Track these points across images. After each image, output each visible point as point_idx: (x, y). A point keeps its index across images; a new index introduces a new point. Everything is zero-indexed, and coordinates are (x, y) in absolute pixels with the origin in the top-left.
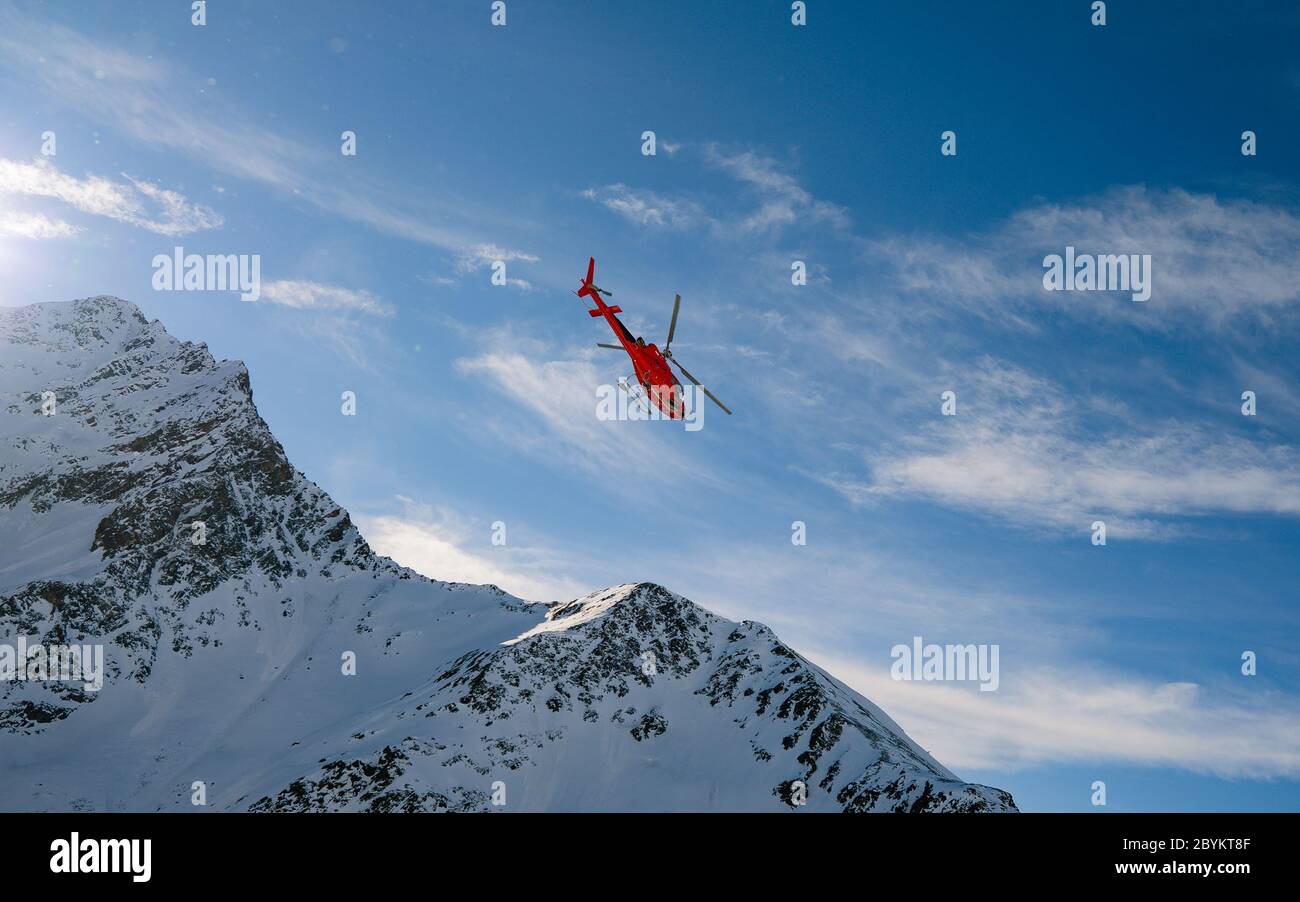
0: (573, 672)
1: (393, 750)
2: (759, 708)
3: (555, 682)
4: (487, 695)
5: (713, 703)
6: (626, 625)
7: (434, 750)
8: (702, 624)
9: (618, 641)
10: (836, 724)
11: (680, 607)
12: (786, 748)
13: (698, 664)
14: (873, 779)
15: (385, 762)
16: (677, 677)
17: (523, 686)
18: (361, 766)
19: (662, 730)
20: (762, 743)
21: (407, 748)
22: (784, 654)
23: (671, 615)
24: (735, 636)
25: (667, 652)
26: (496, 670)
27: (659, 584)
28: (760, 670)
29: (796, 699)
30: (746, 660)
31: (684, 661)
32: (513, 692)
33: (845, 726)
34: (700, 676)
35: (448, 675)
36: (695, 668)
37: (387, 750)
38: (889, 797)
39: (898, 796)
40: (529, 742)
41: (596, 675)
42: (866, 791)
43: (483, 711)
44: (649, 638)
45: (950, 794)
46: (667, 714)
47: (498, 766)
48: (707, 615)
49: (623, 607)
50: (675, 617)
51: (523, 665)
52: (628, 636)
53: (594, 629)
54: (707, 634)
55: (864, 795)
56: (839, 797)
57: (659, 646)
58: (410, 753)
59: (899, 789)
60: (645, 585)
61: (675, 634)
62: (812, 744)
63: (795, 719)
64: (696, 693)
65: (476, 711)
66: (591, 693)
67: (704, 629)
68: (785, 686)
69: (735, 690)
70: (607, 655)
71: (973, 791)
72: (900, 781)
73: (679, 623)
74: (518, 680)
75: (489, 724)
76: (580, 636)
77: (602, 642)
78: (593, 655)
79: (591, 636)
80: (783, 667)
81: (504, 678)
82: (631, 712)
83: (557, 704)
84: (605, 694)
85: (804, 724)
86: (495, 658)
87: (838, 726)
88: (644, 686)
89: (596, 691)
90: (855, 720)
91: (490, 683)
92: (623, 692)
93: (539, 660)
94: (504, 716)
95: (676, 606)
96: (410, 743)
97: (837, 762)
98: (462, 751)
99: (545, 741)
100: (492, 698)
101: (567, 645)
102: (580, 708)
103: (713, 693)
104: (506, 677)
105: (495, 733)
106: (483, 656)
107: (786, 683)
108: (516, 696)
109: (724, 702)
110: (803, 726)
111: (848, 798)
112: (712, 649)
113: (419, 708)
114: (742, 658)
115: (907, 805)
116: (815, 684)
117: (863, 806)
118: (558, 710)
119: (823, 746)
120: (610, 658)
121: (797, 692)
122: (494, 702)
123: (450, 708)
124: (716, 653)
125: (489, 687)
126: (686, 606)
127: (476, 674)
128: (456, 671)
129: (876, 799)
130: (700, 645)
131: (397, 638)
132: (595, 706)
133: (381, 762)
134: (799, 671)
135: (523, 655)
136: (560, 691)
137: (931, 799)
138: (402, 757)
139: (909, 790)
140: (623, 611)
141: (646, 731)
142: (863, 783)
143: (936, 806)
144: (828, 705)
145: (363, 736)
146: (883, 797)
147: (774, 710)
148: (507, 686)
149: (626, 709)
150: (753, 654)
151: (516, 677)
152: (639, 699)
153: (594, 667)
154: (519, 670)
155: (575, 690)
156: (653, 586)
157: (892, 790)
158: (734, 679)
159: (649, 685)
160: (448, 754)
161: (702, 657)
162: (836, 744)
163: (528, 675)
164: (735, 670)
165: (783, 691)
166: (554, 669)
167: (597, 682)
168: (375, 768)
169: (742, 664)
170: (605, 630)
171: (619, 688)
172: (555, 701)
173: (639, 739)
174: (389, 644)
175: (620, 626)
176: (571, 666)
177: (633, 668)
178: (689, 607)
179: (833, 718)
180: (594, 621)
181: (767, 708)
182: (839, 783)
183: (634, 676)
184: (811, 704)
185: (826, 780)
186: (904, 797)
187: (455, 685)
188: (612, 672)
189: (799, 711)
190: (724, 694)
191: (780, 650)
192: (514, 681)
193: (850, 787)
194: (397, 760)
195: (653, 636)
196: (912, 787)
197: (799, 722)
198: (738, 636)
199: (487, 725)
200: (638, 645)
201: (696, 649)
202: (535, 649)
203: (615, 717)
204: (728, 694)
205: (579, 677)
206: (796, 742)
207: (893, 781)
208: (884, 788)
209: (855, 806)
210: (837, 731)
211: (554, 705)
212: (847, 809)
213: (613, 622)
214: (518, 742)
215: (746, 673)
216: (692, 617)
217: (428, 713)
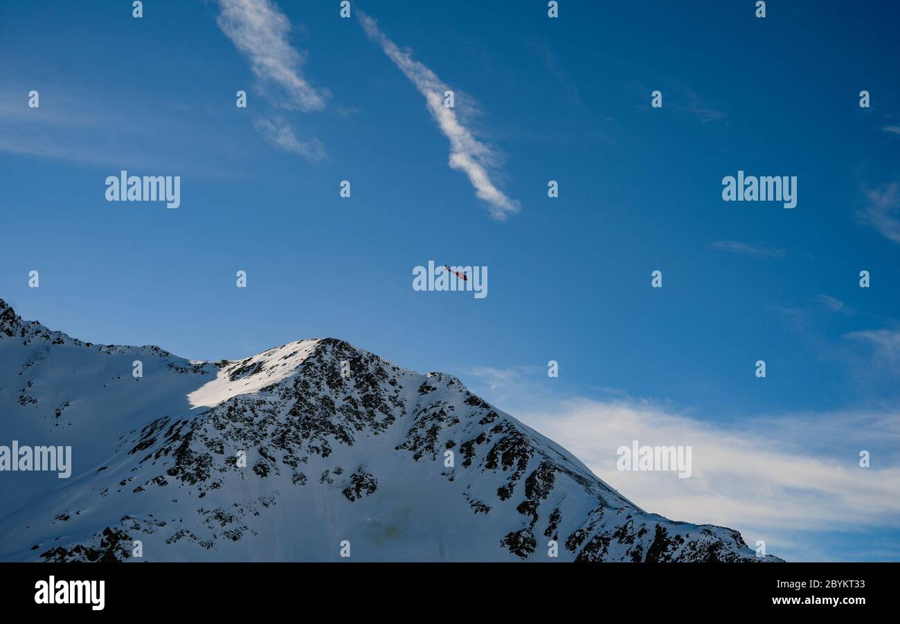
0: (273, 435)
1: (114, 532)
2: (465, 460)
3: (258, 446)
4: (194, 465)
5: (416, 457)
6: (317, 384)
7: (155, 527)
8: (391, 377)
9: (312, 400)
10: (547, 471)
11: (366, 361)
12: (503, 499)
13: (394, 419)
14: (598, 524)
15: (107, 544)
16: (376, 433)
17: (228, 453)
18: (83, 552)
19: (373, 488)
20: (479, 494)
21: (128, 529)
22: (477, 404)
23: (360, 370)
24: (425, 388)
25: (361, 409)
26: (199, 439)
27: (342, 339)
28: (457, 421)
29: (502, 450)
30: (442, 412)
31: (380, 417)
32: (219, 460)
33: (556, 473)
34: (397, 431)
35: (142, 446)
36: (391, 424)
37: (107, 531)
38: (620, 542)
39: (630, 540)
40: (246, 511)
41: (297, 437)
42: (596, 537)
43: (193, 482)
44: (342, 396)
45: (687, 536)
46: (375, 471)
47: (220, 538)
48: (394, 369)
49: (312, 364)
50: (363, 372)
51: (224, 431)
52: (321, 394)
53: (287, 389)
54: (397, 388)
55: (595, 541)
56: (568, 544)
57: (353, 402)
58: (132, 533)
59: (629, 533)
60: (328, 341)
61: (367, 390)
62: (528, 493)
63: (505, 469)
64: (397, 448)
65: (187, 483)
66: (295, 455)
67: (393, 383)
68: (487, 437)
69: (435, 443)
70: (304, 415)
71: (709, 532)
72: (629, 526)
73: (369, 378)
74: (222, 447)
75: (202, 495)
76: (274, 398)
77: (298, 403)
78: (290, 416)
79: (284, 396)
80: (481, 418)
81: (208, 446)
82: (339, 472)
83: (264, 469)
84: (308, 455)
85: (516, 474)
86: (194, 426)
87: (549, 474)
88: (345, 444)
89: (300, 453)
90: (563, 466)
91: (196, 453)
92: (326, 452)
93: (239, 425)
94: (216, 485)
95: (362, 361)
96: (130, 523)
97: (557, 510)
98: (183, 526)
99: (260, 508)
100: (201, 468)
101: (263, 407)
102: (286, 470)
103: (414, 448)
104: (210, 444)
105: (210, 503)
106: (180, 425)
107: (487, 433)
108: (223, 465)
109: (427, 456)
110: (515, 476)
111: (577, 545)
112: (404, 403)
113: (123, 483)
114: (437, 410)
115: (641, 549)
116: (518, 433)
117: (596, 552)
118: (266, 475)
119: (540, 495)
120: (307, 418)
121: (500, 442)
122: (204, 472)
123: (158, 482)
124: (409, 407)
125: (195, 456)
126: (372, 360)
127: (178, 444)
128: (152, 441)
129: (607, 544)
130: (392, 399)
131: (66, 408)
132: (301, 467)
133: (103, 544)
134: (497, 421)
135: (222, 421)
136: (265, 455)
137: (669, 542)
138: (126, 538)
139: (640, 534)
140: (313, 369)
141: (358, 490)
142: (590, 529)
143: (674, 549)
144: (535, 453)
145: (68, 517)
146: (614, 542)
147: (481, 462)
148: (212, 454)
149: (332, 470)
150: (447, 406)
151: (220, 444)
152: (344, 457)
153: (293, 429)
154: (221, 437)
155: (279, 454)
156: (336, 341)
157: (621, 534)
158: (434, 432)
159: (350, 444)
160: (169, 530)
161: (396, 411)
162: (551, 492)
163: (230, 441)
164: (432, 423)
165: (485, 442)
166: (255, 433)
167: (299, 443)
168: (99, 552)
169: (439, 416)
170: (298, 388)
171: (321, 448)
172: (262, 466)
173: (353, 499)
174: (58, 415)
175: (312, 385)
176: (270, 429)
177: (332, 427)
178: (376, 362)
179: (544, 466)
180: (286, 380)
181: (473, 459)
182: (564, 529)
183: (335, 435)
184: (518, 453)
185: (549, 528)
186: (637, 541)
187: (157, 457)
188: (312, 433)
189: (507, 461)
190: (426, 448)
191: (473, 401)
192: (218, 449)
193: (578, 534)
194: (121, 542)
195: (345, 393)
196: (643, 532)
197: (510, 471)
198: (428, 388)
199: (200, 497)
200: (332, 403)
201: (390, 404)
202: (232, 413)
203: (323, 479)
204: (430, 448)
205: (280, 440)
206: (512, 492)
207: (621, 526)
208: (613, 533)
209: (587, 553)
210: (549, 479)
211: (261, 470)
212: (579, 557)
213: (304, 381)
214: (234, 511)
215: (443, 425)
216: (380, 371)
217: (135, 488)
